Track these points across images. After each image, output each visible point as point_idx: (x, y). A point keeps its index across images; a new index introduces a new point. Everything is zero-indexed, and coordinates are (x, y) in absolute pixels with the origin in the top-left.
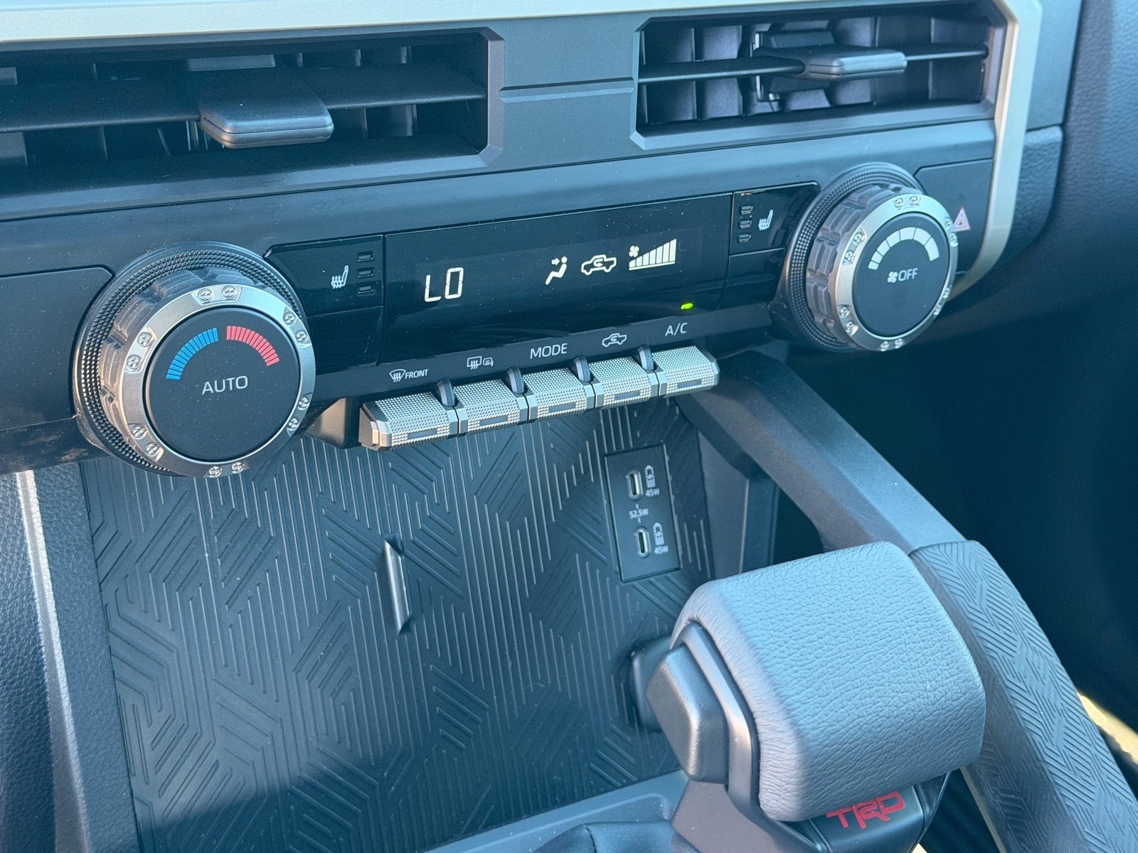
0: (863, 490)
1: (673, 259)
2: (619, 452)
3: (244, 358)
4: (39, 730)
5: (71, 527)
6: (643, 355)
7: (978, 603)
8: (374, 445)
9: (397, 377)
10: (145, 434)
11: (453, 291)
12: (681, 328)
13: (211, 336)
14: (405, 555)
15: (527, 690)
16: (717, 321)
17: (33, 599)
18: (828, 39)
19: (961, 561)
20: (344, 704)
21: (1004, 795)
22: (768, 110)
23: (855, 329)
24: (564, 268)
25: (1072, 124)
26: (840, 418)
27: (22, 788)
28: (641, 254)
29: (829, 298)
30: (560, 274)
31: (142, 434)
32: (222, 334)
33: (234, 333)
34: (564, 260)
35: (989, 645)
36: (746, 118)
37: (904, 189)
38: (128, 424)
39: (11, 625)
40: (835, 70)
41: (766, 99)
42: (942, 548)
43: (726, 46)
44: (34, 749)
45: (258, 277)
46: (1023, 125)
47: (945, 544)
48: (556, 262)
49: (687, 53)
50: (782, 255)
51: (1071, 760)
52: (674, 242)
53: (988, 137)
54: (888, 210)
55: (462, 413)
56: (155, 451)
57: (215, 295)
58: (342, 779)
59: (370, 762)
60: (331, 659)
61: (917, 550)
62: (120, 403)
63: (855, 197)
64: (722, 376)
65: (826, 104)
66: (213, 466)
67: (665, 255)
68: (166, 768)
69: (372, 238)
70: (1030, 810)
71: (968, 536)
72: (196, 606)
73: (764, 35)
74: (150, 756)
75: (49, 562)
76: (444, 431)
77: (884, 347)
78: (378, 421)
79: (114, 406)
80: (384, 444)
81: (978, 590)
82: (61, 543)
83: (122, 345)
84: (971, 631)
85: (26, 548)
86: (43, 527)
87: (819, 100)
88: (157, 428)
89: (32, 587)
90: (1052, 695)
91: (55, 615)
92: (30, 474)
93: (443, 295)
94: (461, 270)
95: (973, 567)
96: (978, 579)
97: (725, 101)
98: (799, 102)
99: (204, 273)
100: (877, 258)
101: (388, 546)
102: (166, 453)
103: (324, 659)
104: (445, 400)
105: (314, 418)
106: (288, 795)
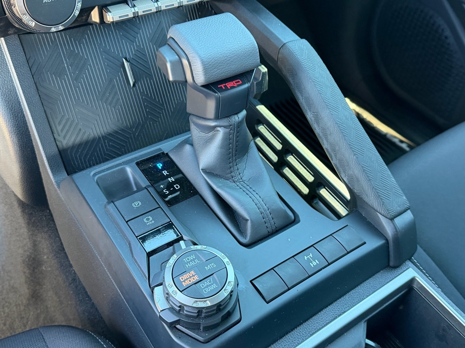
0: (269, 27)
4: (24, 123)
5: (20, 58)
7: (304, 57)
8: (109, 21)
10: (27, 17)
14: (130, 62)
15: (175, 103)
17: (13, 82)
19: (299, 45)
20: (118, 109)
21: (313, 114)
26: (262, 6)
27: (22, 141)
31: (26, 17)
35: (308, 69)
38: (21, 14)
39: (8, 91)
42: (293, 42)
44: (23, 129)
47: (294, 41)
51: (332, 101)
55: (136, 9)
56: (32, 23)
58: (120, 132)
59: (128, 127)
60: (111, 96)
61: (285, 43)
62: (17, 7)
66: (52, 27)
68: (65, 131)
70: (321, 117)
71: (302, 38)
72: (65, 81)
74: (59, 128)
75: (15, 69)
76: (131, 15)
78: (108, 13)
79: (16, 9)
80: (112, 20)
81: (304, 53)
82: (18, 63)
84: (302, 66)
85: (8, 66)
86: (11, 58)
88: (31, 15)
89: (12, 79)
90: (327, 83)
91: (20, 86)
92: (3, 39)
95: (303, 47)
96: (304, 50)
101: (124, 60)
102: (35, 23)
103: (109, 96)
104: (130, 6)
105: (89, 15)
106: (104, 137)
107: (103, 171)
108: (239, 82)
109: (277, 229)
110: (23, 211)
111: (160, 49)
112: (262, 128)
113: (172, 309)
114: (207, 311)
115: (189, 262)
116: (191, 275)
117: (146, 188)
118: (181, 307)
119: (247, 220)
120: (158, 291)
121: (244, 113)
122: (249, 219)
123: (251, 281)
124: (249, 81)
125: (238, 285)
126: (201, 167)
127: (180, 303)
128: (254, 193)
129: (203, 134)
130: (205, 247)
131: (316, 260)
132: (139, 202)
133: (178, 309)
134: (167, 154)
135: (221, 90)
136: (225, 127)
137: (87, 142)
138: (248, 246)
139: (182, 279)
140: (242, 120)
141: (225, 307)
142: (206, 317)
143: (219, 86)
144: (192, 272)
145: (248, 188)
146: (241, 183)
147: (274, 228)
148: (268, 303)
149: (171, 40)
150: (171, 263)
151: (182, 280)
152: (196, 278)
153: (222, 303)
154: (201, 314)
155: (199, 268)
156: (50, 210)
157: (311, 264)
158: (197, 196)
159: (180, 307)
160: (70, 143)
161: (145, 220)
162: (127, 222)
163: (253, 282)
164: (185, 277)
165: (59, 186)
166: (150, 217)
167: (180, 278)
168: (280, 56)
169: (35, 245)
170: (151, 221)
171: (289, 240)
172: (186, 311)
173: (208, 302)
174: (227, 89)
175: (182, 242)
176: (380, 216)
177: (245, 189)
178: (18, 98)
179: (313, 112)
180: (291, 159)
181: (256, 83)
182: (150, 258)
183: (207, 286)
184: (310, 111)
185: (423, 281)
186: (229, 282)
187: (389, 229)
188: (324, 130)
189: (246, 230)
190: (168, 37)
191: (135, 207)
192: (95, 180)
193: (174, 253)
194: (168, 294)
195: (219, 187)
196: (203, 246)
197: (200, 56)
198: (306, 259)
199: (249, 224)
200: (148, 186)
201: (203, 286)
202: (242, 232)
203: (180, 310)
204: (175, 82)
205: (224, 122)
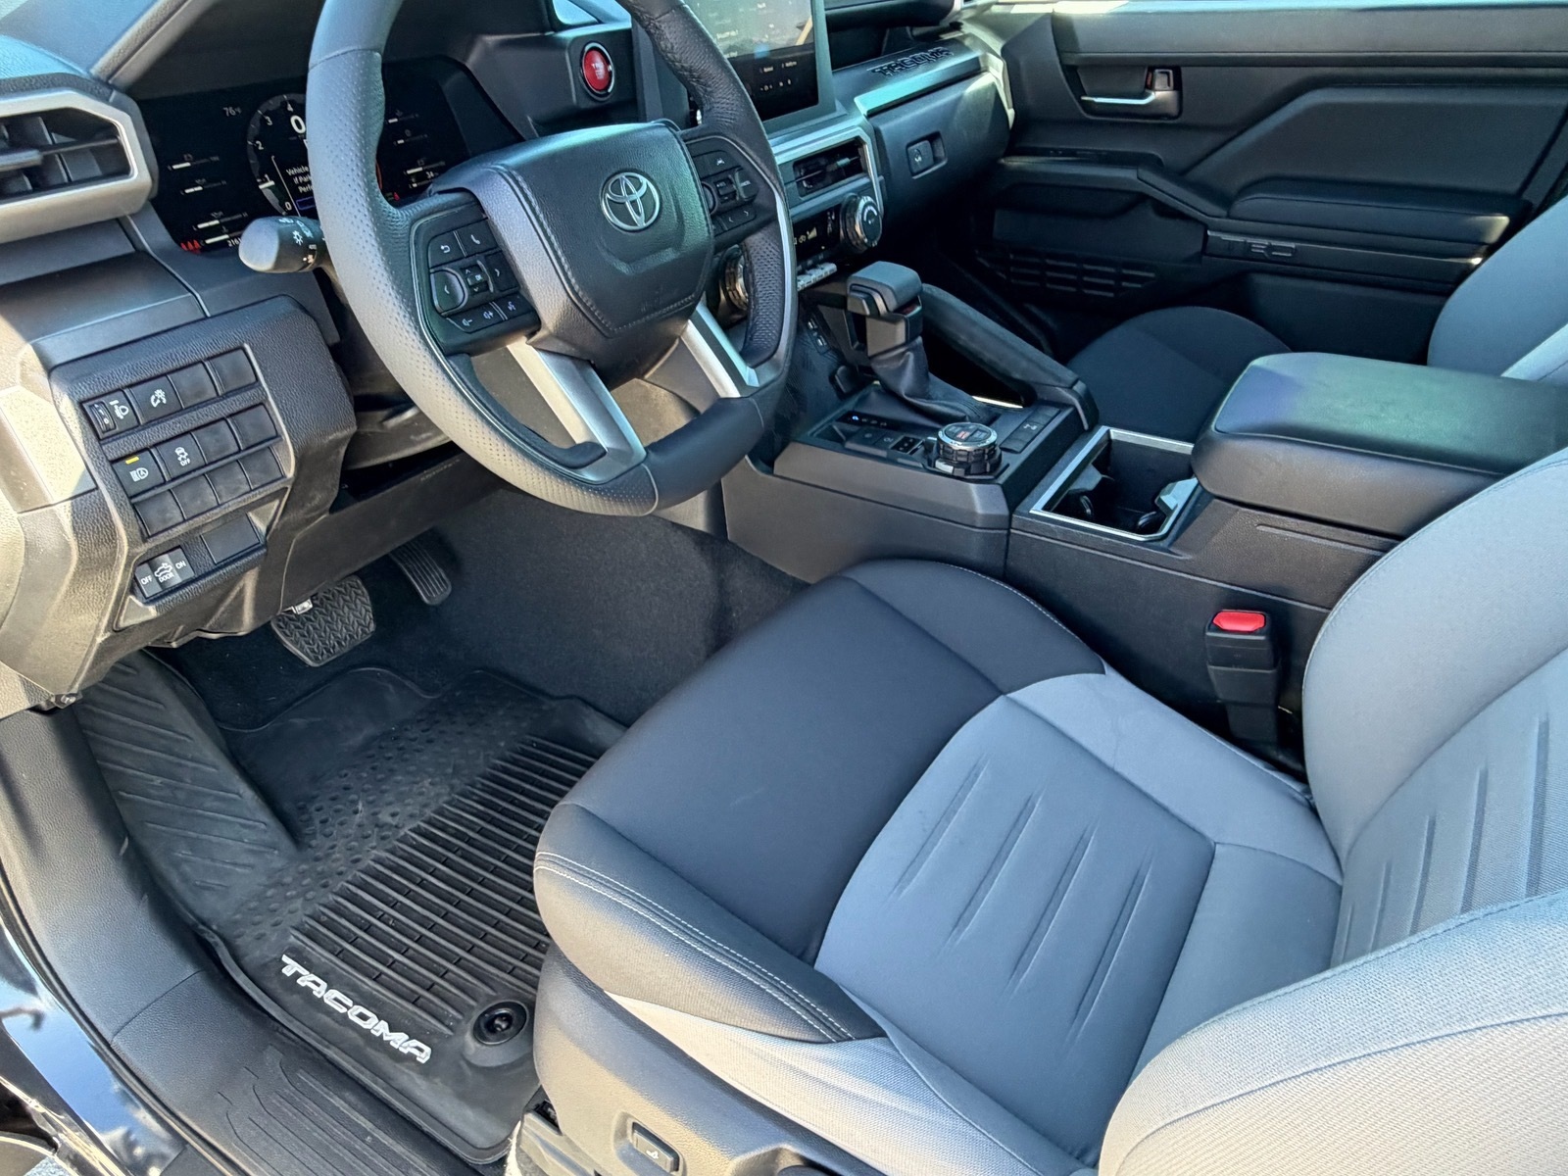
1: (815, 235)
29: (856, 233)
46: (875, 174)
53: (870, 179)
63: (853, 202)
77: (874, 245)
187: (1072, 396)
197: (888, 286)
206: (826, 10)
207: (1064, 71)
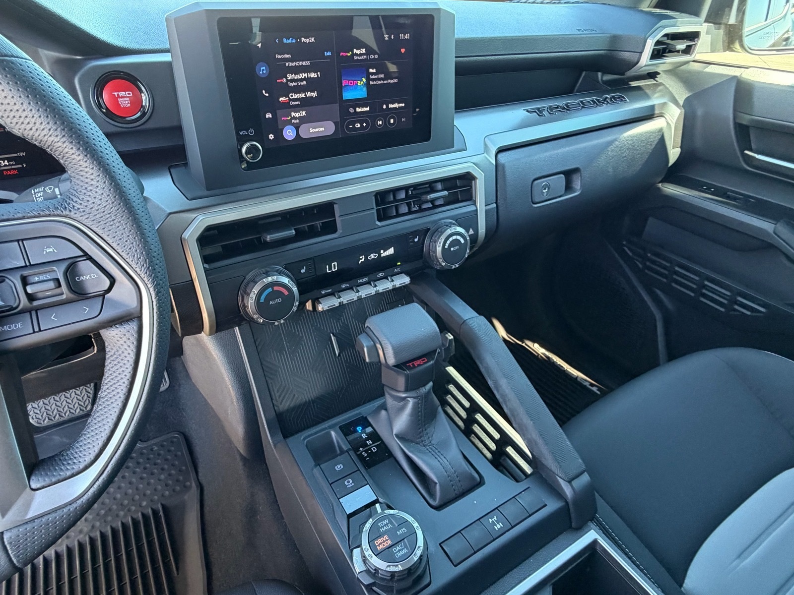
0: (451, 306)
1: (393, 252)
2: (391, 303)
3: (279, 294)
5: (249, 340)
6: (389, 278)
8: (320, 310)
9: (323, 292)
11: (335, 268)
12: (399, 269)
13: (270, 290)
14: (337, 336)
16: (408, 267)
18: (429, 189)
19: (477, 322)
22: (416, 209)
23: (444, 264)
24: (363, 259)
25: (499, 202)
28: (384, 252)
29: (436, 256)
30: (363, 260)
31: (257, 316)
32: (273, 289)
33: (276, 288)
34: (363, 256)
36: (410, 212)
37: (452, 226)
38: (253, 314)
40: (429, 198)
41: (415, 207)
42: (473, 319)
43: (402, 195)
45: (280, 273)
46: (484, 205)
47: (473, 317)
48: (361, 257)
49: (391, 198)
50: (423, 247)
52: (393, 248)
53: (475, 208)
54: (449, 232)
55: (342, 299)
56: (261, 320)
57: (270, 279)
60: (320, 366)
61: (467, 319)
62: (250, 309)
63: (440, 230)
64: (411, 280)
65: (431, 206)
66: (276, 322)
67: (391, 251)
68: (281, 398)
69: (310, 259)
71: (480, 314)
72: (284, 356)
73: (412, 191)
74: (277, 395)
76: (337, 305)
77: (453, 267)
78: (320, 304)
80: (322, 310)
82: (247, 344)
83: (249, 295)
87: (430, 205)
88: (260, 314)
92: (237, 328)
93: (332, 270)
94: (336, 263)
97: (404, 209)
98: (425, 206)
99: (267, 275)
100: (447, 245)
101: (332, 335)
102: (263, 320)
103: (318, 366)
104: (337, 297)
105: (305, 305)
106: (313, 401)
107: (312, 435)
108: (424, 360)
109: (464, 491)
110: (244, 465)
111: (359, 337)
112: (451, 387)
113: (368, 571)
114: (399, 575)
115: (383, 527)
116: (385, 540)
117: (346, 451)
118: (377, 570)
119: (436, 483)
120: (356, 552)
121: (431, 384)
122: (437, 482)
123: (440, 544)
124: (433, 359)
125: (427, 548)
126: (395, 432)
127: (375, 566)
128: (442, 457)
129: (396, 403)
130: (398, 511)
131: (500, 523)
132: (341, 465)
133: (373, 571)
134: (366, 417)
135: (409, 368)
136: (414, 398)
137: (299, 406)
138: (438, 508)
139: (377, 543)
140: (430, 390)
141: (415, 572)
142: (399, 580)
143: (408, 365)
144: (386, 537)
145: (437, 451)
146: (430, 446)
147: (461, 490)
148: (455, 566)
149: (368, 328)
150: (368, 527)
151: (377, 545)
152: (389, 542)
153: (412, 568)
154: (394, 578)
155: (391, 533)
156: (266, 464)
157: (495, 527)
158: (392, 459)
159: (375, 570)
160: (286, 407)
161: (346, 482)
162: (330, 485)
163: (442, 545)
164: (379, 541)
165: (275, 445)
166: (350, 480)
167: (375, 542)
168: (461, 330)
169: (252, 495)
170: (351, 484)
171: (475, 502)
172: (381, 574)
173: (399, 566)
174: (414, 367)
175: (377, 505)
176: (558, 478)
177: (433, 453)
178: (246, 372)
179: (493, 380)
180: (479, 417)
181: (444, 349)
182: (350, 519)
183: (399, 551)
184: (490, 379)
185: (604, 543)
186: (419, 547)
187: (568, 491)
188: (503, 396)
189: (435, 491)
190: (366, 326)
191: (337, 469)
192: (305, 444)
193: (370, 516)
194: (364, 557)
195: (410, 451)
196: (396, 511)
197: (391, 343)
198: (491, 522)
199: (438, 487)
200: (349, 449)
201: (395, 550)
202: (432, 495)
203: (375, 573)
204: (370, 363)
205: (413, 394)
206: (456, 57)
207: (735, 128)
